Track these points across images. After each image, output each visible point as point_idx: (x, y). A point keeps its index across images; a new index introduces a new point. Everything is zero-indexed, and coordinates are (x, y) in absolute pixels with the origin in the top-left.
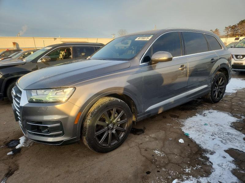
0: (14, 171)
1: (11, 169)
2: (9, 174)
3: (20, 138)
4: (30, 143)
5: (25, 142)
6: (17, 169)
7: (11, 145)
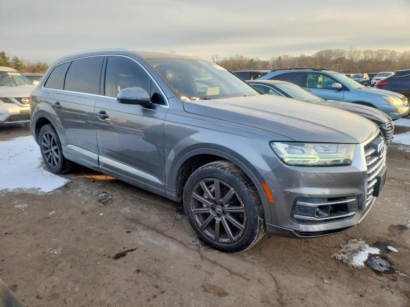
0: (396, 226)
1: (399, 231)
2: (402, 228)
3: (363, 264)
4: (355, 242)
5: (361, 250)
6: (392, 227)
7: (384, 263)
